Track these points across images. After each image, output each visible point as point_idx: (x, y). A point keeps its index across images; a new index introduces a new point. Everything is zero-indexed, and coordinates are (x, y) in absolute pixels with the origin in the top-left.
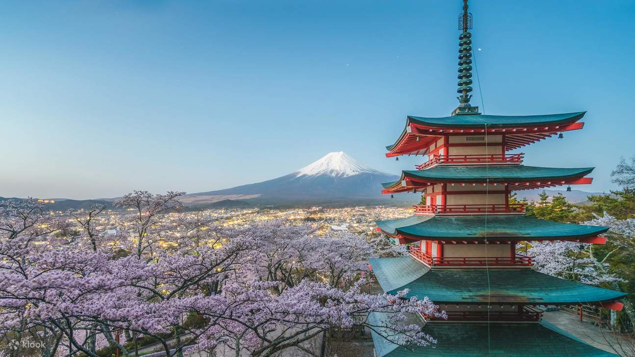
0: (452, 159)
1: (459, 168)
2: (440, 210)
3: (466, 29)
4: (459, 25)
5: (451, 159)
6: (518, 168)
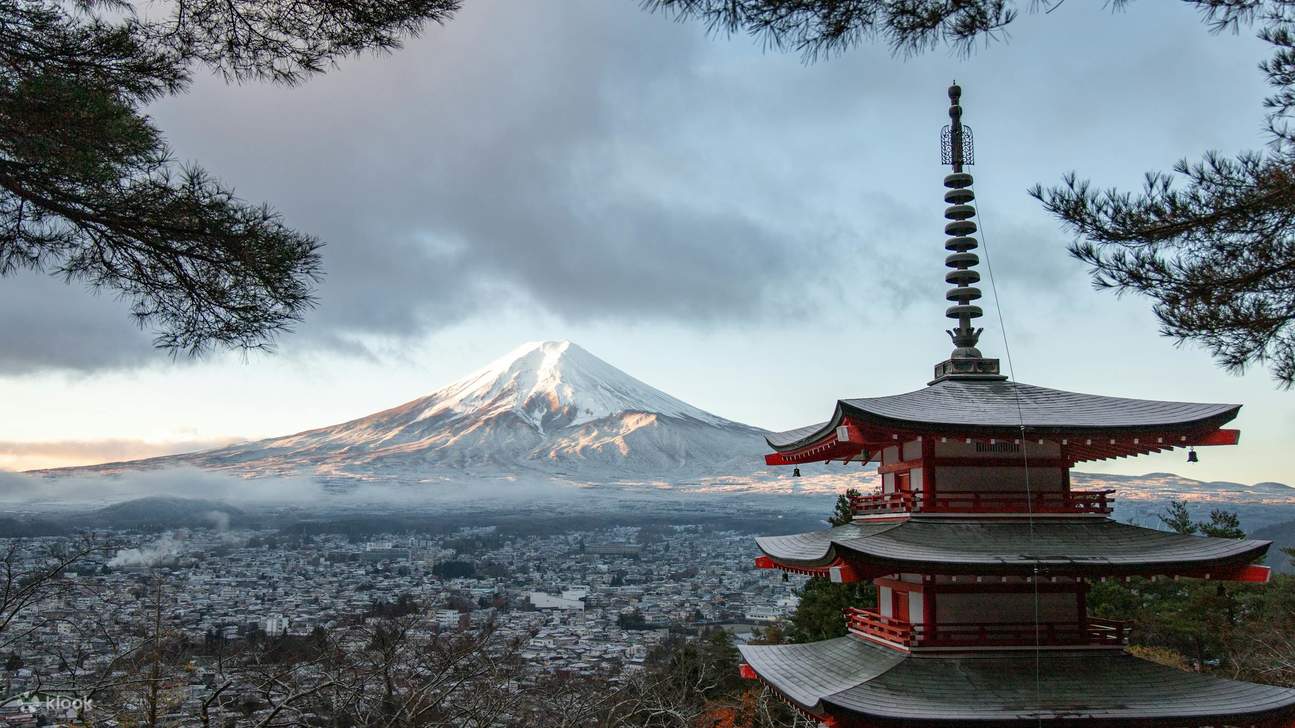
0: (945, 502)
1: (964, 524)
2: (921, 637)
3: (958, 163)
4: (944, 155)
5: (940, 500)
6: (1102, 529)
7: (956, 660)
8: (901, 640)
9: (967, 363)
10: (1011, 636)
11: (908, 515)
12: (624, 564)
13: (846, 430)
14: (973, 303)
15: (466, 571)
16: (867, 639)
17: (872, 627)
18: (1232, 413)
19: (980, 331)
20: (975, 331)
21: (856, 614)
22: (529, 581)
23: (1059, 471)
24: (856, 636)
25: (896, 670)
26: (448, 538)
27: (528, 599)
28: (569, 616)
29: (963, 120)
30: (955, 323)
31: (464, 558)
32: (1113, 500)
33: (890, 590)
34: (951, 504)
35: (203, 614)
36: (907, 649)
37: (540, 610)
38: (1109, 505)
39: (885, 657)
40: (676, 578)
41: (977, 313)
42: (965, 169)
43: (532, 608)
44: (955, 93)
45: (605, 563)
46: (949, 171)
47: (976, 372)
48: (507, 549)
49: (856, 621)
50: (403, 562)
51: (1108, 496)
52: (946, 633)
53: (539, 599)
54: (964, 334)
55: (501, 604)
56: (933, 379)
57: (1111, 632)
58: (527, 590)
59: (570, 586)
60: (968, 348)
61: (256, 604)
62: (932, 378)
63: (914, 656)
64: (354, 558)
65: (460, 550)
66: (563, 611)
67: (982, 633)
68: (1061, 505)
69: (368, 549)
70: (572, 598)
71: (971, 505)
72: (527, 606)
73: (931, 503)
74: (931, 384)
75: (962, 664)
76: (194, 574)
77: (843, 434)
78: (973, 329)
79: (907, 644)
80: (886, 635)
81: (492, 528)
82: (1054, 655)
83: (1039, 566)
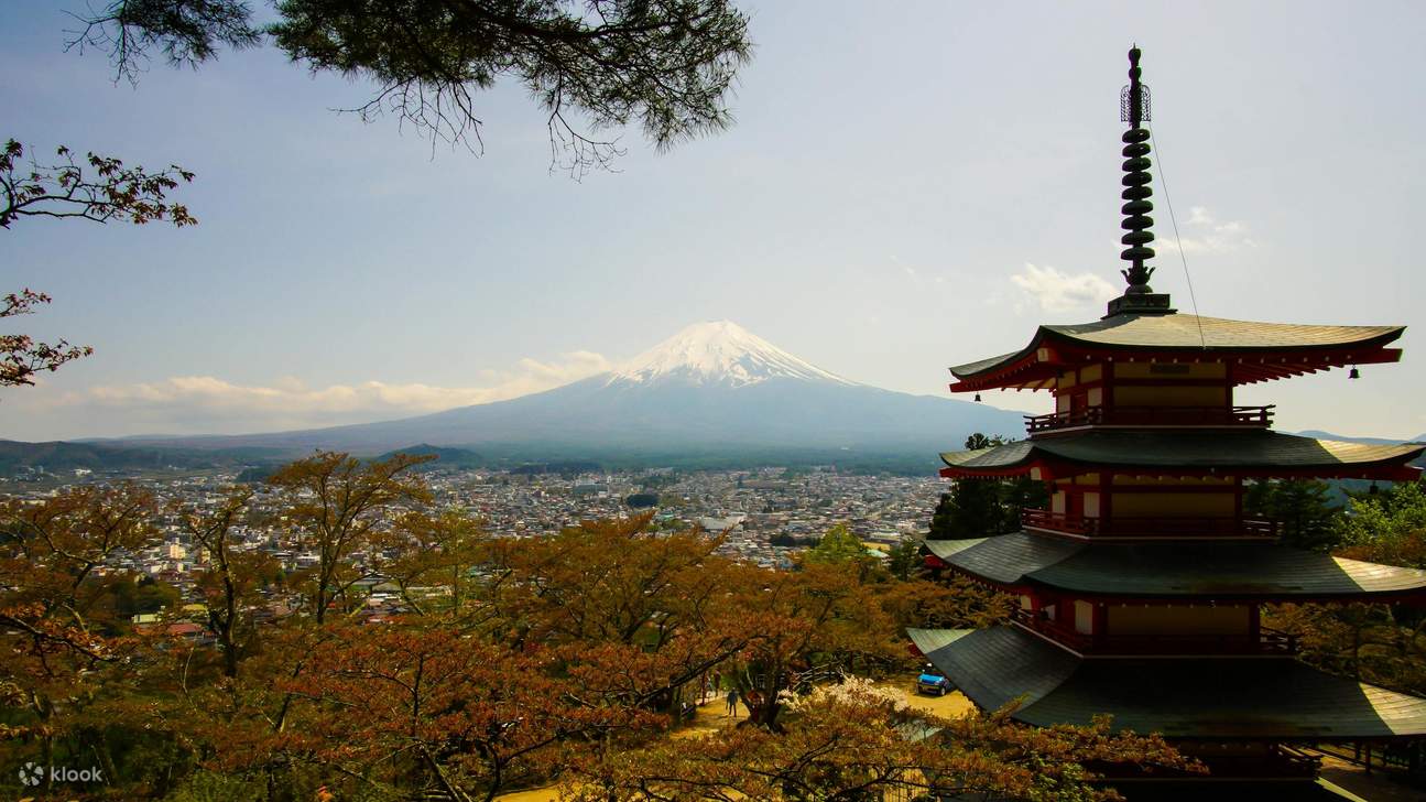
0: (1123, 415)
2: (1100, 528)
3: (1136, 120)
4: (1123, 112)
5: (1118, 414)
6: (1261, 439)
9: (1138, 299)
12: (775, 497)
13: (1043, 351)
14: (1145, 245)
15: (652, 501)
16: (1042, 533)
17: (1048, 523)
18: (1396, 334)
19: (1152, 270)
20: (1147, 271)
21: (1030, 513)
22: (700, 509)
23: (1222, 390)
26: (637, 477)
27: (699, 522)
29: (1142, 80)
31: (650, 491)
32: (1273, 414)
33: (1063, 492)
34: (1128, 418)
36: (1086, 537)
37: (709, 531)
38: (1269, 418)
41: (1150, 254)
42: (1143, 125)
44: (1135, 55)
45: (759, 495)
46: (1127, 127)
47: (1146, 306)
48: (682, 486)
49: (1030, 519)
50: (603, 495)
51: (1268, 410)
52: (1120, 526)
54: (1137, 273)
57: (1264, 526)
58: (698, 515)
59: (731, 513)
60: (1140, 286)
62: (1106, 314)
65: (646, 485)
69: (577, 485)
70: (733, 522)
73: (1108, 417)
74: (1104, 317)
77: (1042, 354)
78: (1146, 268)
80: (1063, 528)
81: (670, 469)
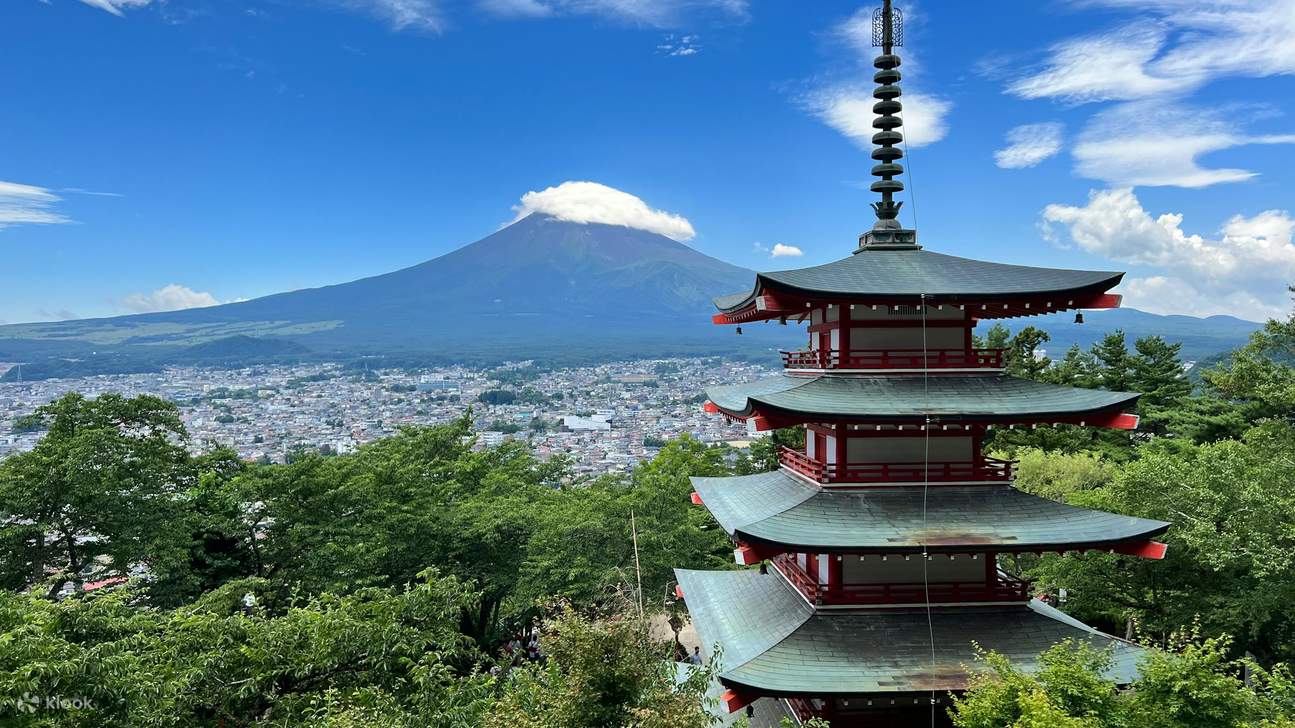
7: (861, 494)
8: (816, 477)
9: (885, 234)
10: (911, 474)
11: (823, 371)
12: (644, 391)
13: (763, 300)
14: (895, 178)
15: (508, 399)
16: (793, 474)
17: (797, 464)
18: (1115, 280)
19: (900, 204)
20: (896, 204)
21: (786, 452)
22: (563, 406)
23: (961, 331)
24: (786, 470)
25: (808, 502)
27: (562, 420)
28: (596, 436)
30: (879, 197)
31: (508, 388)
33: (813, 432)
34: (862, 362)
35: (282, 438)
36: (819, 484)
37: (572, 431)
39: (803, 491)
40: (687, 402)
41: (898, 187)
42: (894, 51)
43: (566, 429)
45: (627, 391)
46: (880, 52)
47: (894, 242)
48: (543, 380)
49: (786, 458)
50: (453, 391)
52: (853, 472)
53: (571, 422)
54: (885, 206)
55: (539, 426)
56: (857, 248)
58: (561, 414)
59: (598, 411)
60: (888, 221)
61: (327, 429)
63: (825, 491)
64: (413, 389)
66: (592, 431)
67: (885, 472)
68: (962, 360)
70: (599, 421)
71: (879, 362)
72: (561, 426)
73: (845, 361)
74: (855, 253)
75: (866, 498)
76: (272, 404)
77: (761, 304)
78: (894, 202)
79: (819, 480)
80: (804, 471)
81: (529, 363)
82: (950, 490)
83: (931, 416)
